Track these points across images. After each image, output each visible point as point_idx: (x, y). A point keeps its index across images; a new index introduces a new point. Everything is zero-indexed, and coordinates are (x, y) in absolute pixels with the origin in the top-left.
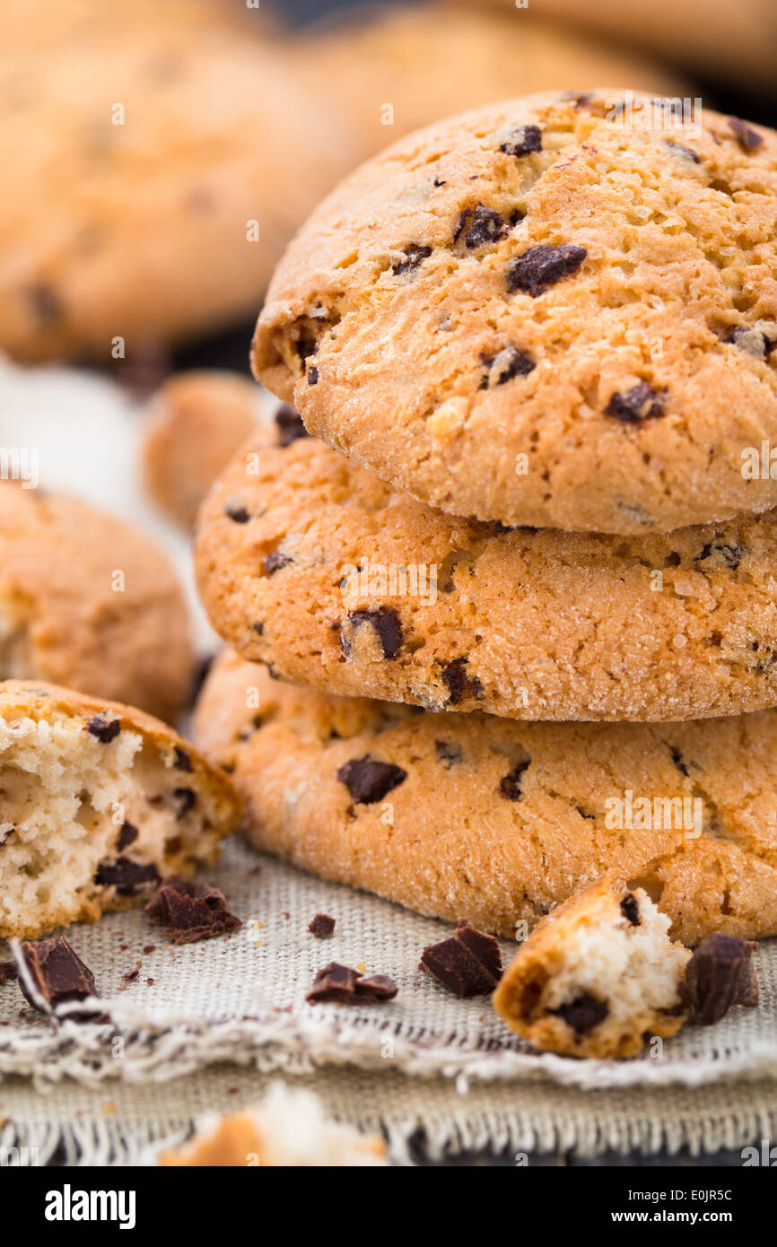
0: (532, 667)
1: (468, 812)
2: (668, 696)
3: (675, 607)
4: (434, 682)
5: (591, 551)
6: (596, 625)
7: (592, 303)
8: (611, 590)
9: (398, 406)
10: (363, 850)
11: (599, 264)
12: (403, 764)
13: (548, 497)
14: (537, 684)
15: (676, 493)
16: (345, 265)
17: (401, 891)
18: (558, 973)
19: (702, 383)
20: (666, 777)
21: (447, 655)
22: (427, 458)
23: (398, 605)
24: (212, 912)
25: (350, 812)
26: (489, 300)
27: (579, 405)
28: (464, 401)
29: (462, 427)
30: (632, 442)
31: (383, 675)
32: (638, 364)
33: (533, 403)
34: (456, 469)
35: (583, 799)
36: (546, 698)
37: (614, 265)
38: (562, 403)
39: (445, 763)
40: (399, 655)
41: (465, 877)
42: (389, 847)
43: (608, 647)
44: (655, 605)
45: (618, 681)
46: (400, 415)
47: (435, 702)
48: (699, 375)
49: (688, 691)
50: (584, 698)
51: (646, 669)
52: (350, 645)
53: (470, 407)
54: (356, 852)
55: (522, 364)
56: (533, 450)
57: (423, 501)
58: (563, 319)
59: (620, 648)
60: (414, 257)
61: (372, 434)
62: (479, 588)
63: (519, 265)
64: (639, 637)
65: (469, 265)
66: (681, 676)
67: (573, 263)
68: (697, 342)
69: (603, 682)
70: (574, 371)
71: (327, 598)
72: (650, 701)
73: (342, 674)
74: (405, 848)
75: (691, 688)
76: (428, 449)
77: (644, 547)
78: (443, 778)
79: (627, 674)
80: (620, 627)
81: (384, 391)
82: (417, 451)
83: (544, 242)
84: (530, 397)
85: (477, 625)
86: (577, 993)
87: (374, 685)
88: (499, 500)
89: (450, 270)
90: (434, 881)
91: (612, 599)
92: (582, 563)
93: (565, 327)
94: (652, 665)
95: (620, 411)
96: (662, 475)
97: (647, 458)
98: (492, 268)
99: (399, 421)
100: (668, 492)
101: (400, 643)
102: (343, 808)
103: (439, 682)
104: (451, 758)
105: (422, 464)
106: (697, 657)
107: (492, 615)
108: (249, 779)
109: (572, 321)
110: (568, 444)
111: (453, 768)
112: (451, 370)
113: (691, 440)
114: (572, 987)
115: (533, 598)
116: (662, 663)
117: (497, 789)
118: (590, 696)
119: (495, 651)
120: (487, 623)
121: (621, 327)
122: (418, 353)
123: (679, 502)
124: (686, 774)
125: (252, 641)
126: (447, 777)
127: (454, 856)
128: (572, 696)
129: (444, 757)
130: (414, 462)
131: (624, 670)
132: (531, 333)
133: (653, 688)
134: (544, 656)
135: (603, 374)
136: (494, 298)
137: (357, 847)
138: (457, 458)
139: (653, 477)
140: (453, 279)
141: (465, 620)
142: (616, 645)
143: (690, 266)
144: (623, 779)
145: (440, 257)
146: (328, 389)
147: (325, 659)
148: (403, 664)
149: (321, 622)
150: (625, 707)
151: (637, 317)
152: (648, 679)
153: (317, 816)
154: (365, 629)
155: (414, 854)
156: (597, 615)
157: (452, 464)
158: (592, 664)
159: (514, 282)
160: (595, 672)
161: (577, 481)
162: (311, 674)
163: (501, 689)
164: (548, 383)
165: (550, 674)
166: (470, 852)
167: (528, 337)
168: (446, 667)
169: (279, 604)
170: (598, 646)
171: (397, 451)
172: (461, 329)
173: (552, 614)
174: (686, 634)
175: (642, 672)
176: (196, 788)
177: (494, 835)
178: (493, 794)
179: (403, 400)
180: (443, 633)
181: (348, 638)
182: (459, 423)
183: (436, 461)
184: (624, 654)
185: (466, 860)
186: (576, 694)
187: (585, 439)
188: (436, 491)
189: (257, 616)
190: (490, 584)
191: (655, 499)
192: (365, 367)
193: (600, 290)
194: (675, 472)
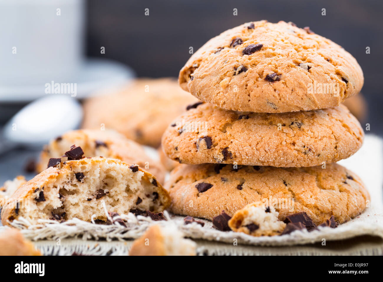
0: (245, 148)
1: (228, 192)
2: (281, 157)
3: (283, 135)
4: (220, 153)
5: (262, 122)
6: (262, 138)
7: (264, 56)
8: (266, 130)
9: (213, 81)
10: (200, 204)
11: (266, 49)
12: (212, 183)
13: (249, 100)
14: (246, 153)
15: (282, 100)
16: (203, 54)
17: (210, 214)
18: (246, 217)
19: (291, 74)
20: (281, 185)
21: (223, 146)
22: (219, 93)
23: (211, 136)
24: (159, 216)
25: (198, 195)
26: (237, 56)
27: (258, 78)
28: (229, 78)
29: (228, 84)
30: (271, 86)
31: (207, 153)
32: (274, 69)
33: (247, 77)
34: (226, 95)
35: (259, 190)
36: (248, 156)
37: (270, 48)
38: (254, 77)
39: (223, 182)
40: (211, 148)
41: (227, 209)
42: (207, 202)
43: (265, 143)
44: (278, 134)
45: (267, 152)
46: (213, 83)
47: (220, 159)
48: (290, 72)
49: (286, 156)
50: (258, 157)
51: (275, 149)
52: (198, 146)
53: (230, 80)
54: (199, 205)
55: (244, 69)
56: (246, 88)
57: (218, 106)
58: (255, 59)
59: (268, 144)
60: (219, 49)
61: (206, 89)
62: (232, 131)
63: (246, 49)
64: (273, 141)
65: (232, 50)
66: (284, 152)
67: (259, 48)
68: (290, 65)
69: (263, 153)
70: (257, 70)
71: (194, 136)
72: (276, 158)
73: (197, 155)
74: (211, 202)
75: (287, 156)
76: (220, 91)
77: (276, 122)
78: (222, 185)
79: (270, 151)
80: (268, 139)
81: (209, 78)
82: (217, 91)
83: (252, 44)
84: (246, 76)
85: (231, 139)
86: (251, 223)
87: (204, 156)
88: (237, 102)
89: (228, 51)
90: (218, 210)
91: (266, 132)
92: (259, 125)
93: (256, 61)
94: (276, 149)
95: (269, 79)
96: (279, 95)
97: (275, 90)
98: (239, 49)
99: (213, 85)
100: (280, 99)
101: (211, 144)
102: (196, 194)
103: (221, 154)
104: (225, 181)
105: (218, 94)
106: (288, 147)
107: (235, 136)
108: (173, 193)
109: (258, 60)
110: (255, 87)
111: (225, 183)
112: (226, 71)
113: (287, 87)
114: (250, 220)
115: (246, 132)
116: (279, 148)
117: (236, 187)
118: (260, 156)
119: (236, 145)
120: (234, 138)
121: (271, 61)
122: (218, 69)
123: (283, 103)
124: (287, 186)
125: (175, 153)
126: (223, 185)
127: (224, 203)
128: (255, 156)
129: (223, 181)
130: (216, 94)
131: (269, 149)
132: (247, 62)
133: (276, 154)
134: (248, 145)
135: (265, 70)
136: (239, 56)
137: (199, 203)
138: (227, 92)
139: (276, 95)
140: (228, 53)
141: (228, 138)
142: (267, 143)
143: (290, 50)
144: (269, 185)
145: (226, 49)
146: (196, 80)
147: (192, 152)
148: (212, 150)
149: (192, 142)
150: (269, 160)
151: (275, 59)
152: (275, 152)
153: (189, 197)
154: (202, 141)
155: (213, 203)
156: (262, 136)
157: (226, 94)
158: (261, 147)
159: (244, 53)
160: (261, 149)
161: (257, 96)
162: (189, 157)
163: (237, 154)
164: (251, 73)
165: (249, 150)
166: (228, 202)
167: (246, 63)
168: (223, 150)
169: (182, 140)
170: (262, 143)
171: (212, 92)
172: (229, 62)
173: (251, 136)
174: (286, 141)
175: (274, 150)
176: (158, 192)
177: (235, 198)
178: (235, 188)
179: (214, 80)
180: (222, 141)
181: (198, 144)
182: (228, 83)
183: (221, 93)
184: (269, 145)
185: (227, 204)
186: (256, 155)
187: (259, 85)
188: (221, 101)
189: (176, 145)
190: (235, 130)
191: (277, 101)
192: (205, 73)
193: (266, 54)
194: (283, 94)
